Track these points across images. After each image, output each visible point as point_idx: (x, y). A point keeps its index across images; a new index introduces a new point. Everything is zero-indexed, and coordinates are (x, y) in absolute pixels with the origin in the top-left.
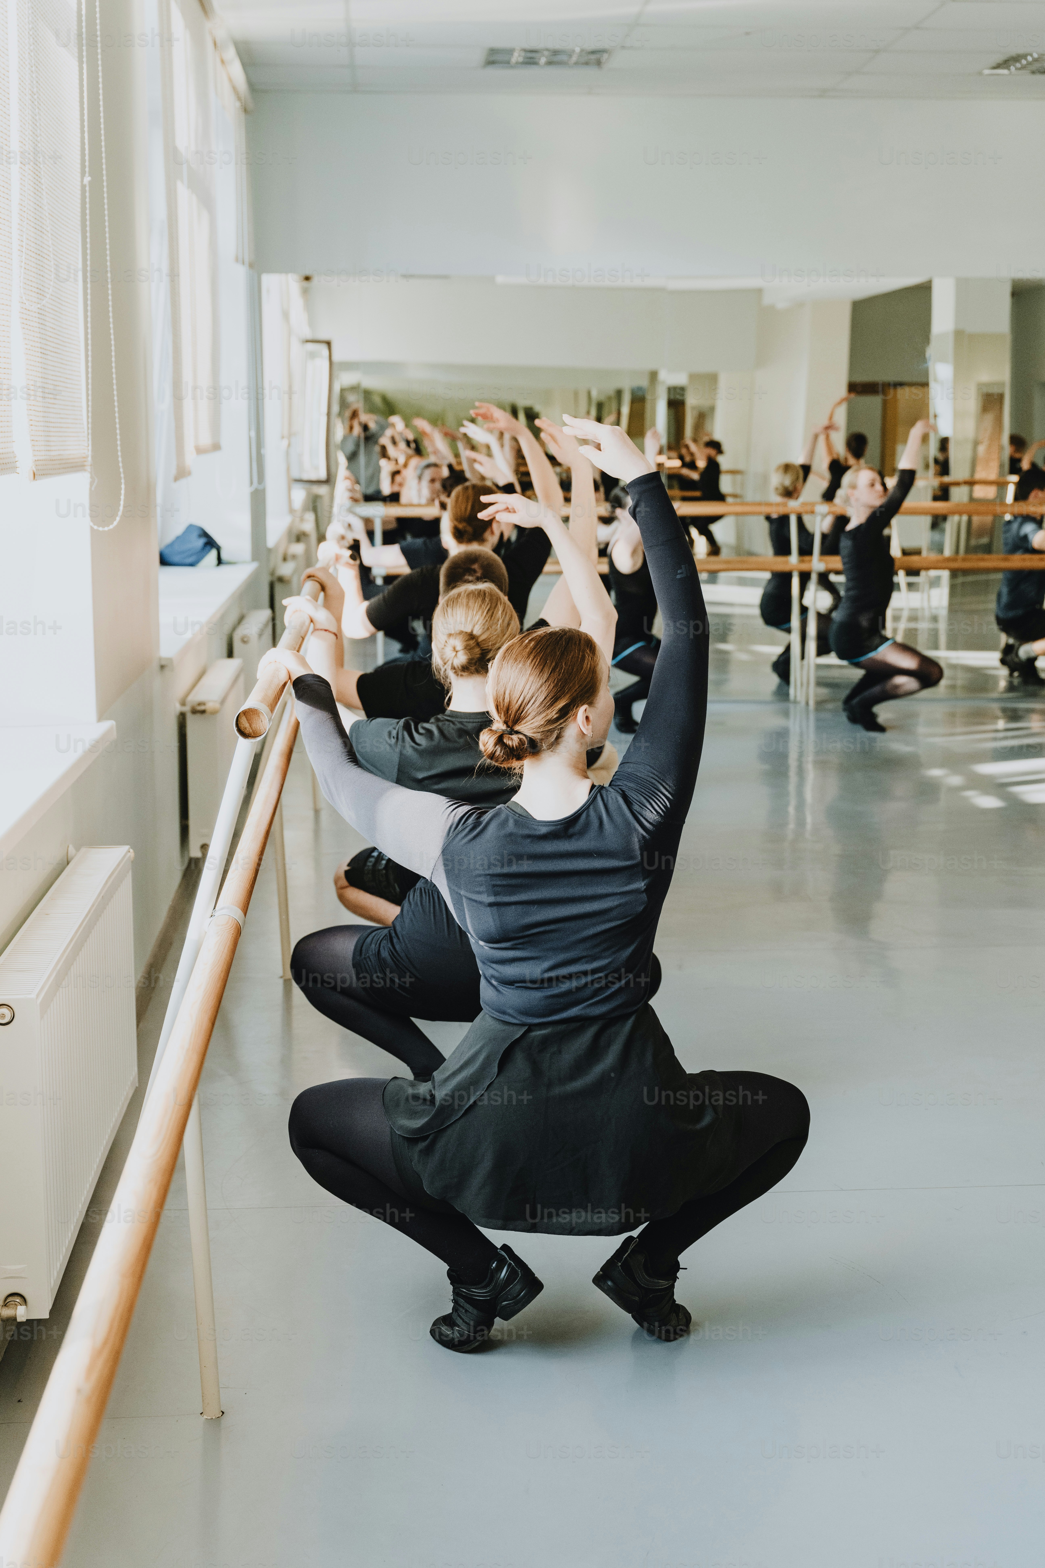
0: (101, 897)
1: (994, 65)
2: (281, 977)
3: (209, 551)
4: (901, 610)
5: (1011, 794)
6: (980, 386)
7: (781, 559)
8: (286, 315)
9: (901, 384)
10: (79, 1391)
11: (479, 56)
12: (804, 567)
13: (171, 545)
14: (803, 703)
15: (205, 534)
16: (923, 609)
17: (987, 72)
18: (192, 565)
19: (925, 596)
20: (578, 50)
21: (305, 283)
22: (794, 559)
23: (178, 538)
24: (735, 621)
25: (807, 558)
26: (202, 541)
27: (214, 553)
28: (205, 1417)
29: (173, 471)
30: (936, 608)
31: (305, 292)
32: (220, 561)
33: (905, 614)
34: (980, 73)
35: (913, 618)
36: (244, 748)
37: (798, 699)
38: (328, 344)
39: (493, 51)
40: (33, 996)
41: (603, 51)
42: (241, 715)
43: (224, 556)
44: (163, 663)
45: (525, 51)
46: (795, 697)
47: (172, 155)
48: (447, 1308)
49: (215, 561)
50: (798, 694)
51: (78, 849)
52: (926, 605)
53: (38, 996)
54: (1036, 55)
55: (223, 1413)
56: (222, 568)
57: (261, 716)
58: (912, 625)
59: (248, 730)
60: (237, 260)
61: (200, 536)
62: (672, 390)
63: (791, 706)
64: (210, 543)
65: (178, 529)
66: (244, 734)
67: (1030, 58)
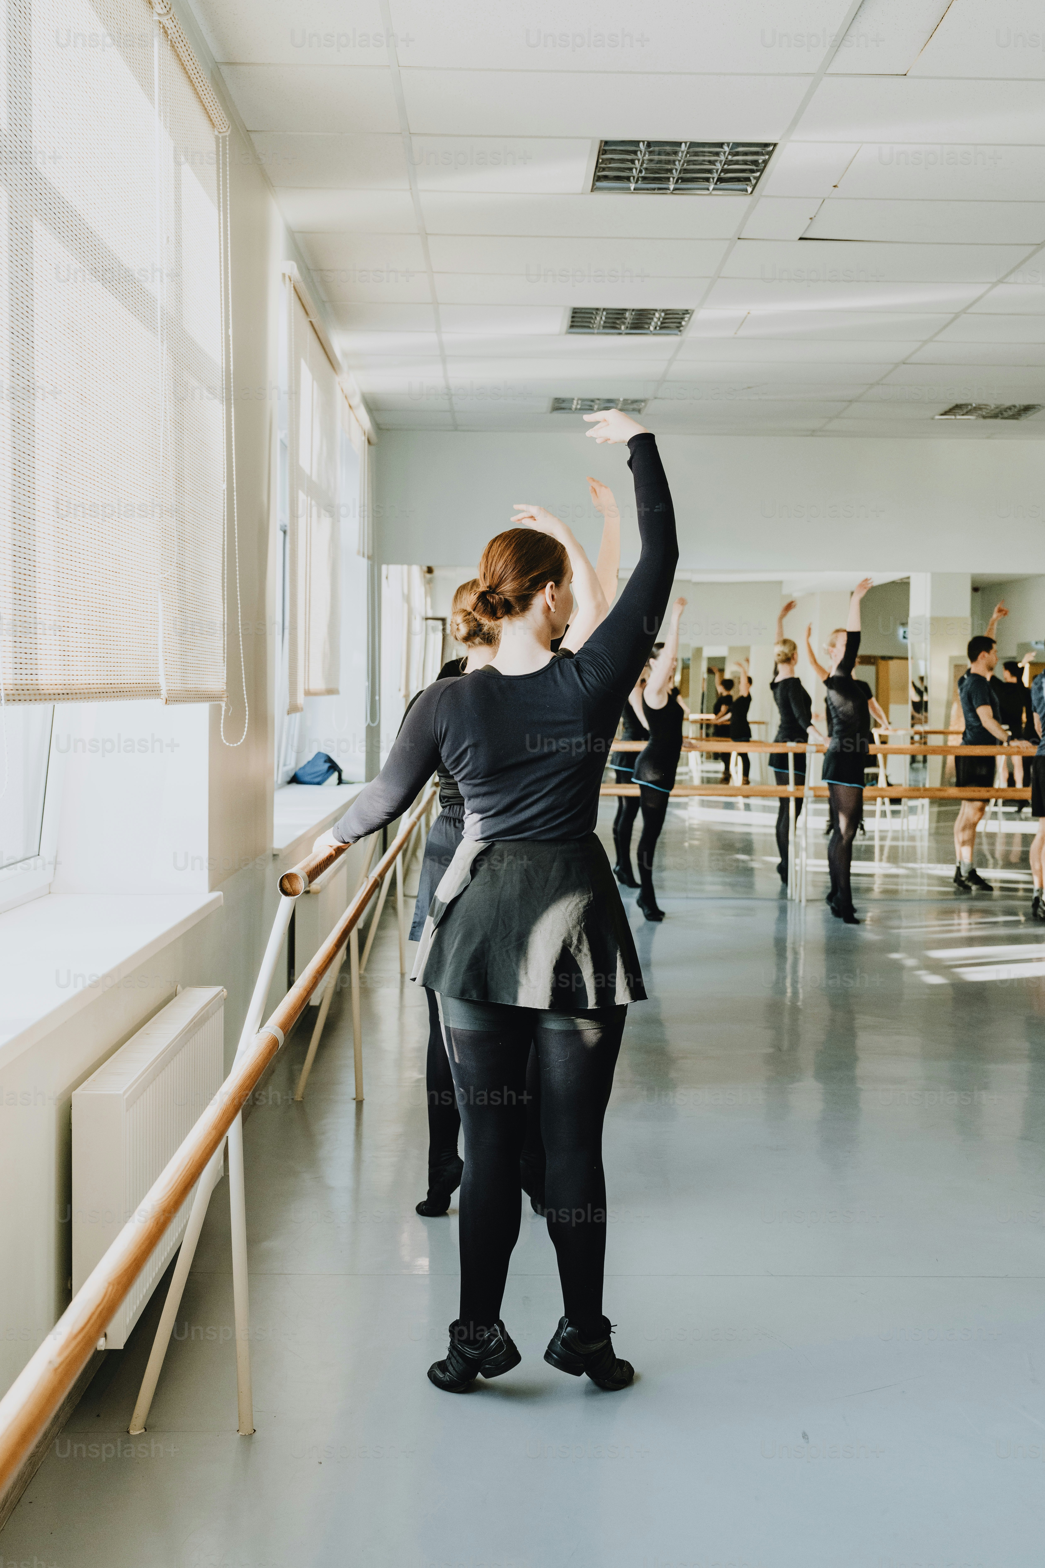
0: (193, 1023)
1: (942, 412)
2: (354, 1099)
3: (332, 773)
4: (887, 831)
5: (953, 973)
6: (952, 659)
7: (781, 788)
8: (407, 598)
9: (891, 658)
10: (50, 1362)
11: (547, 404)
12: (799, 795)
13: (304, 767)
14: (797, 901)
15: (329, 760)
16: (903, 831)
17: (938, 417)
18: (319, 783)
19: (905, 820)
20: (621, 399)
21: (428, 576)
22: (791, 787)
23: (309, 762)
24: (755, 838)
25: (800, 787)
26: (327, 765)
27: (336, 774)
28: (240, 1433)
29: (287, 707)
30: (914, 830)
31: (429, 582)
32: (340, 781)
33: (890, 835)
34: (933, 419)
35: (895, 839)
36: (285, 904)
37: (794, 898)
38: (443, 620)
39: (557, 400)
40: (121, 1092)
41: (642, 401)
42: (284, 877)
43: (344, 777)
44: (275, 853)
45: (583, 400)
46: (792, 896)
47: (295, 471)
48: (443, 1355)
49: (337, 781)
50: (794, 894)
51: (184, 988)
52: (905, 828)
53: (125, 1093)
54: (974, 405)
55: (255, 1431)
56: (342, 786)
57: (299, 880)
58: (895, 843)
59: (290, 890)
60: (358, 553)
61: (325, 762)
62: (710, 660)
63: (789, 904)
64: (333, 767)
65: (310, 757)
66: (286, 893)
67: (970, 407)
